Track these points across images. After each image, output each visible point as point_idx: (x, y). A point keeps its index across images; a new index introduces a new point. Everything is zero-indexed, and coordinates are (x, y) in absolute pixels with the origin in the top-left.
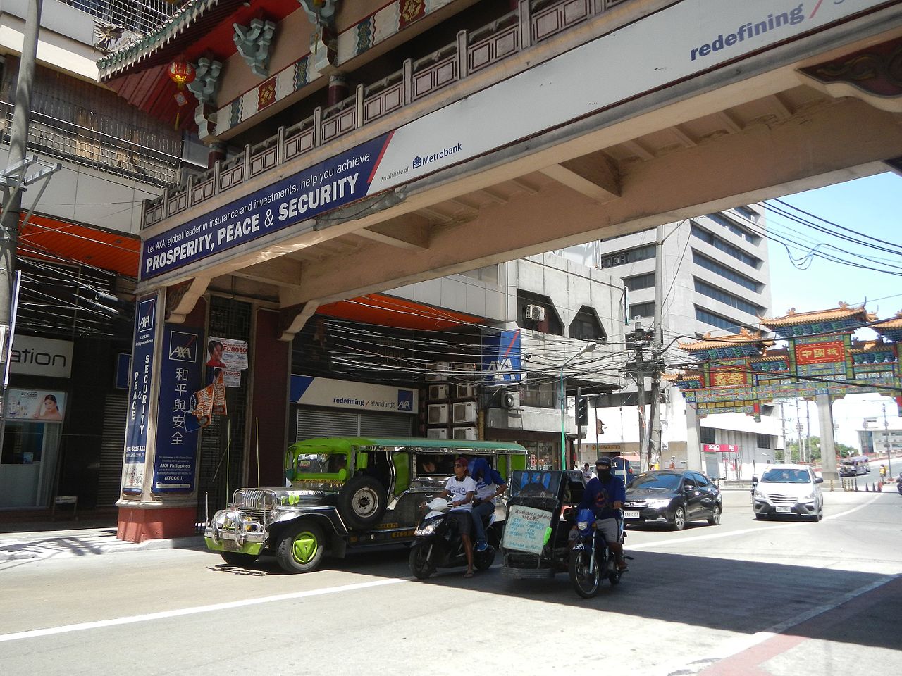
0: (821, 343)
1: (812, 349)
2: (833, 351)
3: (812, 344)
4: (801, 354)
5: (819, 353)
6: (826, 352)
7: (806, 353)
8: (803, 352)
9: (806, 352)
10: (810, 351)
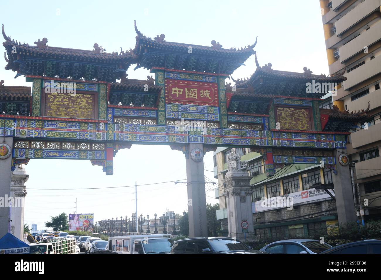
0: (194, 81)
1: (184, 88)
2: (206, 94)
3: (184, 80)
4: (171, 91)
5: (191, 94)
6: (199, 93)
7: (177, 91)
8: (173, 89)
9: (177, 89)
10: (182, 90)
